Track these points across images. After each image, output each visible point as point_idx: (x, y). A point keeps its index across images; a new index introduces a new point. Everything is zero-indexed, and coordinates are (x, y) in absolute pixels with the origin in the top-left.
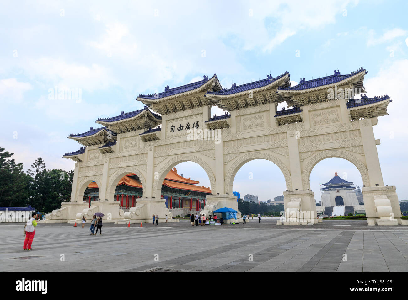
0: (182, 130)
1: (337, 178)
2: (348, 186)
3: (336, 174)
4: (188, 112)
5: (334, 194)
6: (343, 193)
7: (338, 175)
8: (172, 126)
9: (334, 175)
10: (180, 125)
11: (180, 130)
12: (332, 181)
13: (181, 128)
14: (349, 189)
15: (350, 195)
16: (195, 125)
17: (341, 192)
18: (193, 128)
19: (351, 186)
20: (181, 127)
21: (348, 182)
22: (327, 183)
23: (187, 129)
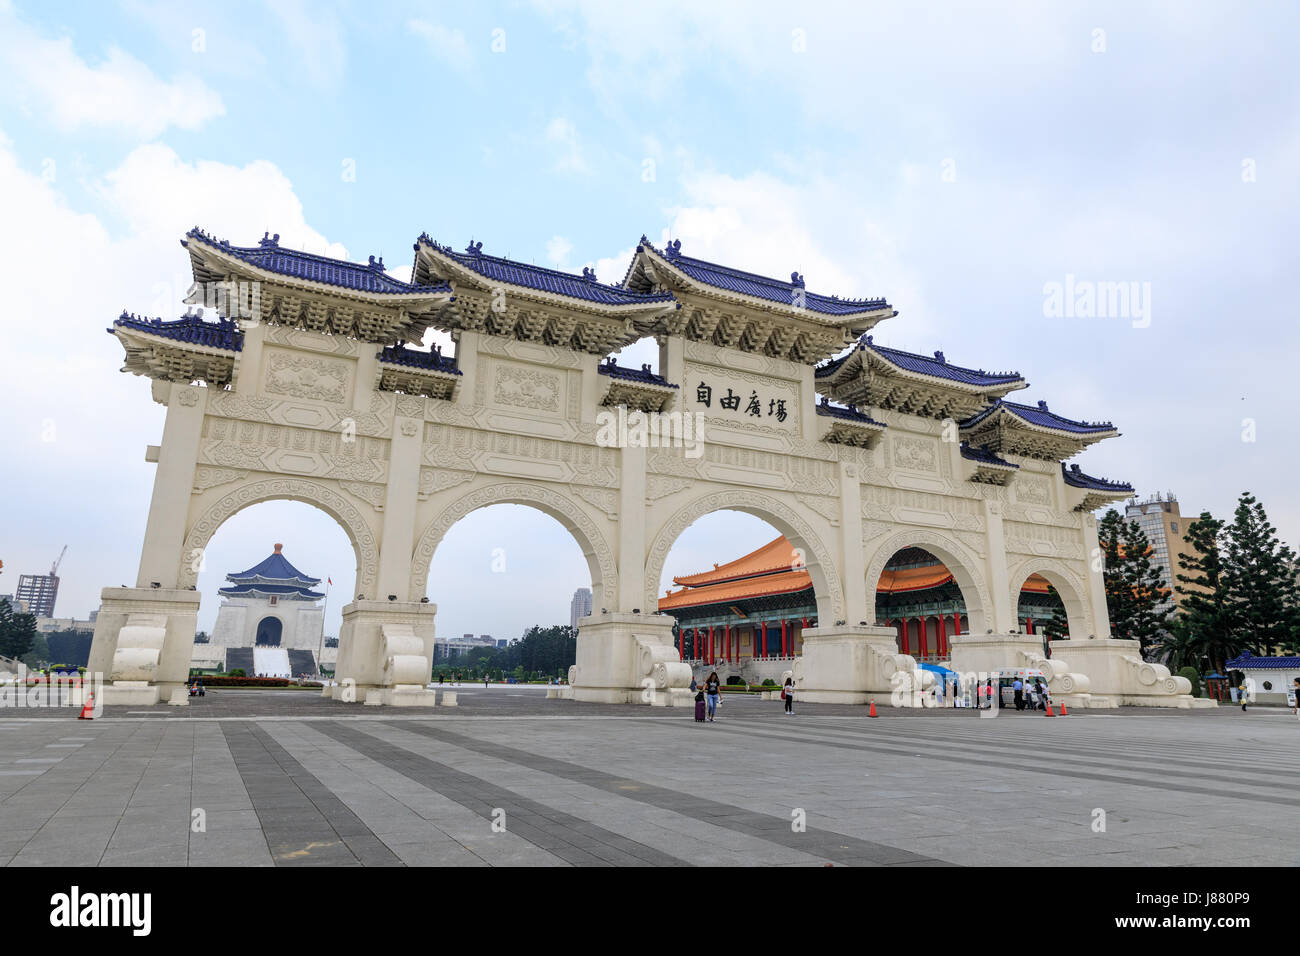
0: (735, 408)
1: (276, 563)
2: (303, 589)
3: (278, 547)
4: (756, 361)
5: (258, 609)
6: (286, 610)
7: (283, 552)
8: (702, 385)
9: (272, 551)
10: (730, 391)
11: (730, 407)
12: (262, 568)
13: (731, 402)
14: (307, 599)
15: (305, 616)
16: (775, 408)
17: (281, 604)
18: (770, 414)
19: (313, 589)
20: (730, 397)
21: (306, 577)
22: (243, 574)
23: (750, 411)
